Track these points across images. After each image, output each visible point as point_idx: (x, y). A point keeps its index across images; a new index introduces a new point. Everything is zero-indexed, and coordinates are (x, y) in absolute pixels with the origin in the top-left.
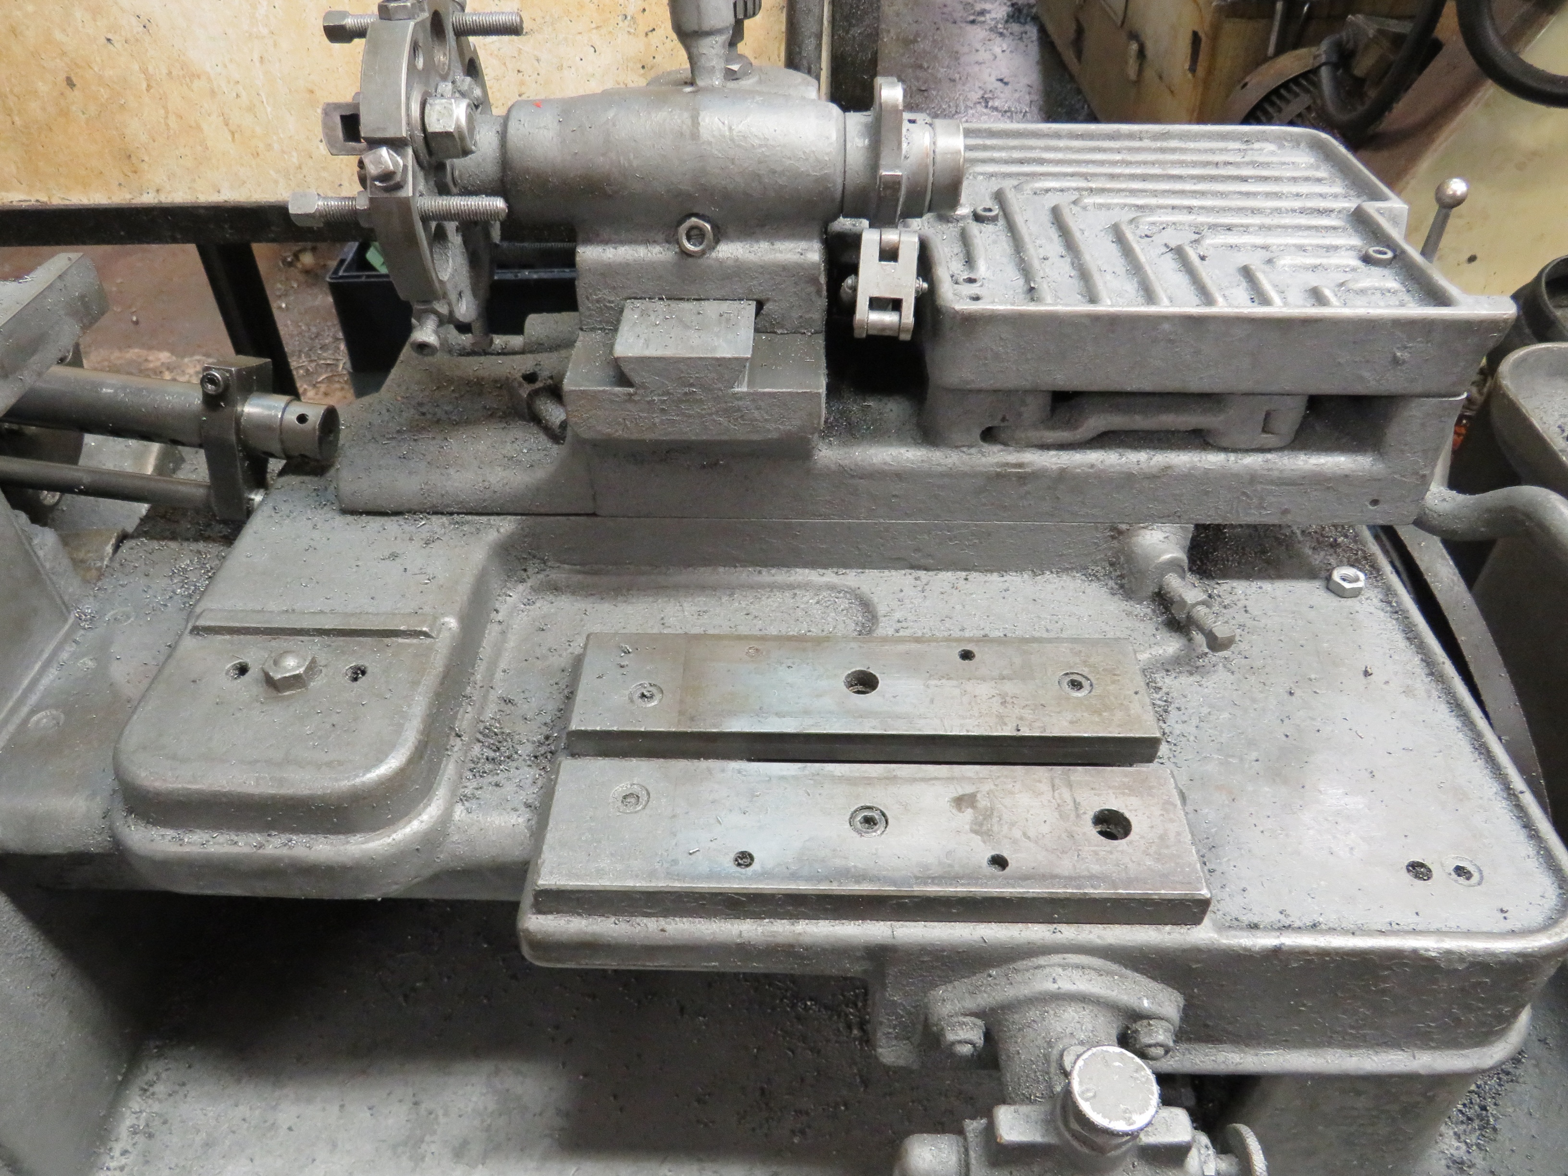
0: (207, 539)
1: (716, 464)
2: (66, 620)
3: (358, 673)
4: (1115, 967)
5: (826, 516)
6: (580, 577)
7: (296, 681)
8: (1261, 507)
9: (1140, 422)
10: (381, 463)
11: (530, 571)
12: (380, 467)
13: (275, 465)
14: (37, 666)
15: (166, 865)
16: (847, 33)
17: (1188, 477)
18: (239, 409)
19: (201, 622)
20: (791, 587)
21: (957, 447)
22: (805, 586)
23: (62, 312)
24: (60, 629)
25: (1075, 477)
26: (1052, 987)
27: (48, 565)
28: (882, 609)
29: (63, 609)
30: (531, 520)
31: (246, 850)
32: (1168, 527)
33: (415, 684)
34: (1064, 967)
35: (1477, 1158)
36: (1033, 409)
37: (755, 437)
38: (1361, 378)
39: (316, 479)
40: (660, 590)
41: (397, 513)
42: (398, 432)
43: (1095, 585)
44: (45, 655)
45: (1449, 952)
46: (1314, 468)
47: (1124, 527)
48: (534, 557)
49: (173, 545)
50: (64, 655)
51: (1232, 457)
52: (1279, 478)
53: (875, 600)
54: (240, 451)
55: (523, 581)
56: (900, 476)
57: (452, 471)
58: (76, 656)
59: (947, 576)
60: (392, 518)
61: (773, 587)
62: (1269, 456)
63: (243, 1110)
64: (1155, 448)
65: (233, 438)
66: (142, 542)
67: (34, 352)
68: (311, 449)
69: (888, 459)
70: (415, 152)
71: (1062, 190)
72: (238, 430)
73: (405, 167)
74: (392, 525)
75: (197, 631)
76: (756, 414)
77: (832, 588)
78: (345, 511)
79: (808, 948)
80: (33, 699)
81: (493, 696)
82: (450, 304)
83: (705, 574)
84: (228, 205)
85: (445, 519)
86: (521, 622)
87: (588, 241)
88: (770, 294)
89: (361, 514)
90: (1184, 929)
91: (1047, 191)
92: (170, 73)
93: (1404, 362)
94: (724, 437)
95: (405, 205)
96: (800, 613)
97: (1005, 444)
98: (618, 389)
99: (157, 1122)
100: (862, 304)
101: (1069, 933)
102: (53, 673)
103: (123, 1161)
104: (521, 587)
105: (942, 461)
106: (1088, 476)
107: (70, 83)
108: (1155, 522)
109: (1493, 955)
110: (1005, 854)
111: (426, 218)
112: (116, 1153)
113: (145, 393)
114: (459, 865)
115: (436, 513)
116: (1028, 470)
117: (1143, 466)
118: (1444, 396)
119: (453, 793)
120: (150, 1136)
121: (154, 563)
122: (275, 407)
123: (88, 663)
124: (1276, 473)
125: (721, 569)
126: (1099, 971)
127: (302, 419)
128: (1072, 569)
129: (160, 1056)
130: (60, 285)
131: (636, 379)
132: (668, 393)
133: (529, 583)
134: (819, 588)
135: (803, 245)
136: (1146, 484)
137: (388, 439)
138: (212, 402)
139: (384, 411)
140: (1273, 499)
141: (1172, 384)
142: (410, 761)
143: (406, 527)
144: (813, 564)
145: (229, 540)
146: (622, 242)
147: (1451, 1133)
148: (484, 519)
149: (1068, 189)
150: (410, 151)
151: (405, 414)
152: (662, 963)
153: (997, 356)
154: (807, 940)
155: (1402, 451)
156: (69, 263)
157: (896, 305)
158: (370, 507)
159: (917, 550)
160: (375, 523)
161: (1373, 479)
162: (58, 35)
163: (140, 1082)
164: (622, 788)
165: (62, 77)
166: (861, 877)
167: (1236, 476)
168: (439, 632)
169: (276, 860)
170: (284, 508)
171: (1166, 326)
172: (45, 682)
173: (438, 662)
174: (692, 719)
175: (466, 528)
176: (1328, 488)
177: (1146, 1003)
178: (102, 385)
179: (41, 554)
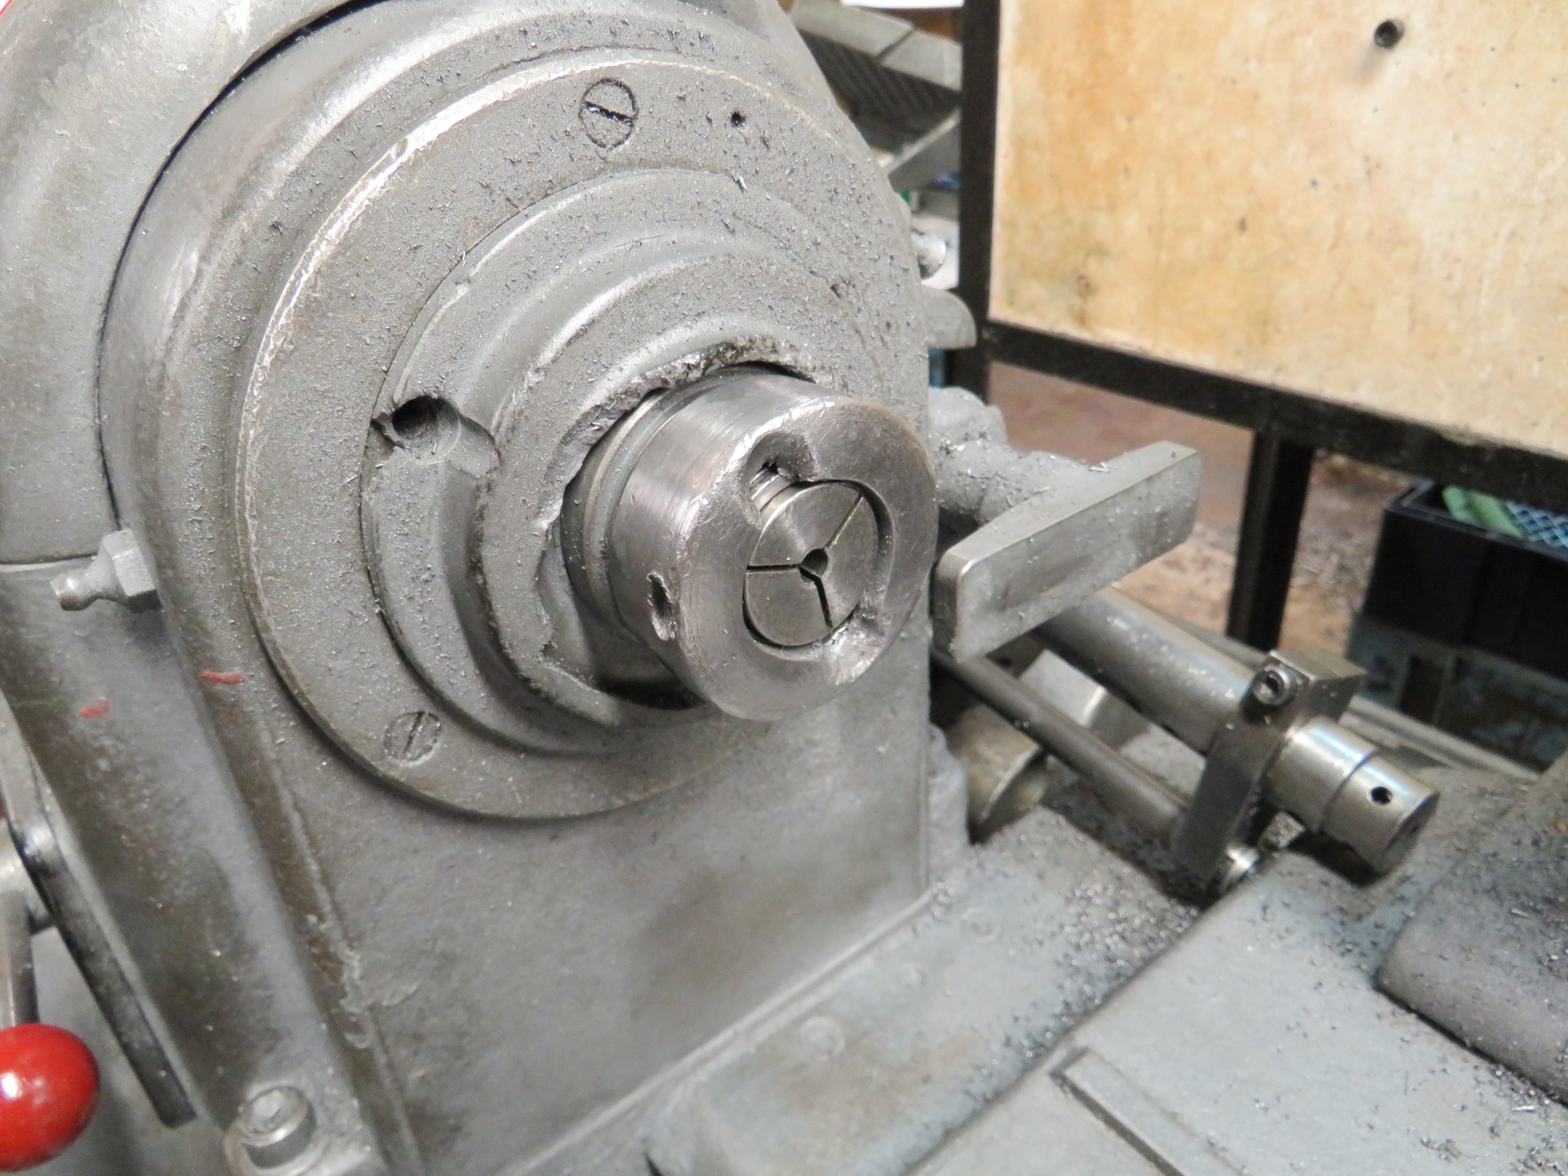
0: (1140, 865)
2: (918, 897)
10: (1497, 952)
12: (1493, 960)
14: (854, 948)
18: (1290, 734)
19: (1074, 1075)
23: (1125, 531)
24: (906, 906)
27: (935, 816)
29: (922, 881)
39: (1348, 887)
42: (1548, 901)
44: (871, 937)
49: (1092, 846)
50: (892, 944)
54: (1256, 794)
58: (904, 953)
60: (1467, 1054)
65: (1256, 775)
66: (1058, 821)
67: (1053, 584)
75: (1062, 1082)
78: (1380, 988)
80: (827, 991)
84: (1357, 408)
89: (1409, 1010)
92: (1370, 234)
102: (868, 962)
107: (1242, 225)
113: (1164, 649)
115: (1564, 1103)
121: (1057, 862)
122: (1342, 756)
127: (1380, 795)
130: (1143, 491)
137: (1524, 907)
138: (1254, 711)
139: (1527, 841)
143: (1489, 1092)
156: (1170, 461)
162: (1257, 169)
165: (1237, 216)
170: (1281, 918)
172: (853, 971)
178: (1116, 614)
179: (935, 798)
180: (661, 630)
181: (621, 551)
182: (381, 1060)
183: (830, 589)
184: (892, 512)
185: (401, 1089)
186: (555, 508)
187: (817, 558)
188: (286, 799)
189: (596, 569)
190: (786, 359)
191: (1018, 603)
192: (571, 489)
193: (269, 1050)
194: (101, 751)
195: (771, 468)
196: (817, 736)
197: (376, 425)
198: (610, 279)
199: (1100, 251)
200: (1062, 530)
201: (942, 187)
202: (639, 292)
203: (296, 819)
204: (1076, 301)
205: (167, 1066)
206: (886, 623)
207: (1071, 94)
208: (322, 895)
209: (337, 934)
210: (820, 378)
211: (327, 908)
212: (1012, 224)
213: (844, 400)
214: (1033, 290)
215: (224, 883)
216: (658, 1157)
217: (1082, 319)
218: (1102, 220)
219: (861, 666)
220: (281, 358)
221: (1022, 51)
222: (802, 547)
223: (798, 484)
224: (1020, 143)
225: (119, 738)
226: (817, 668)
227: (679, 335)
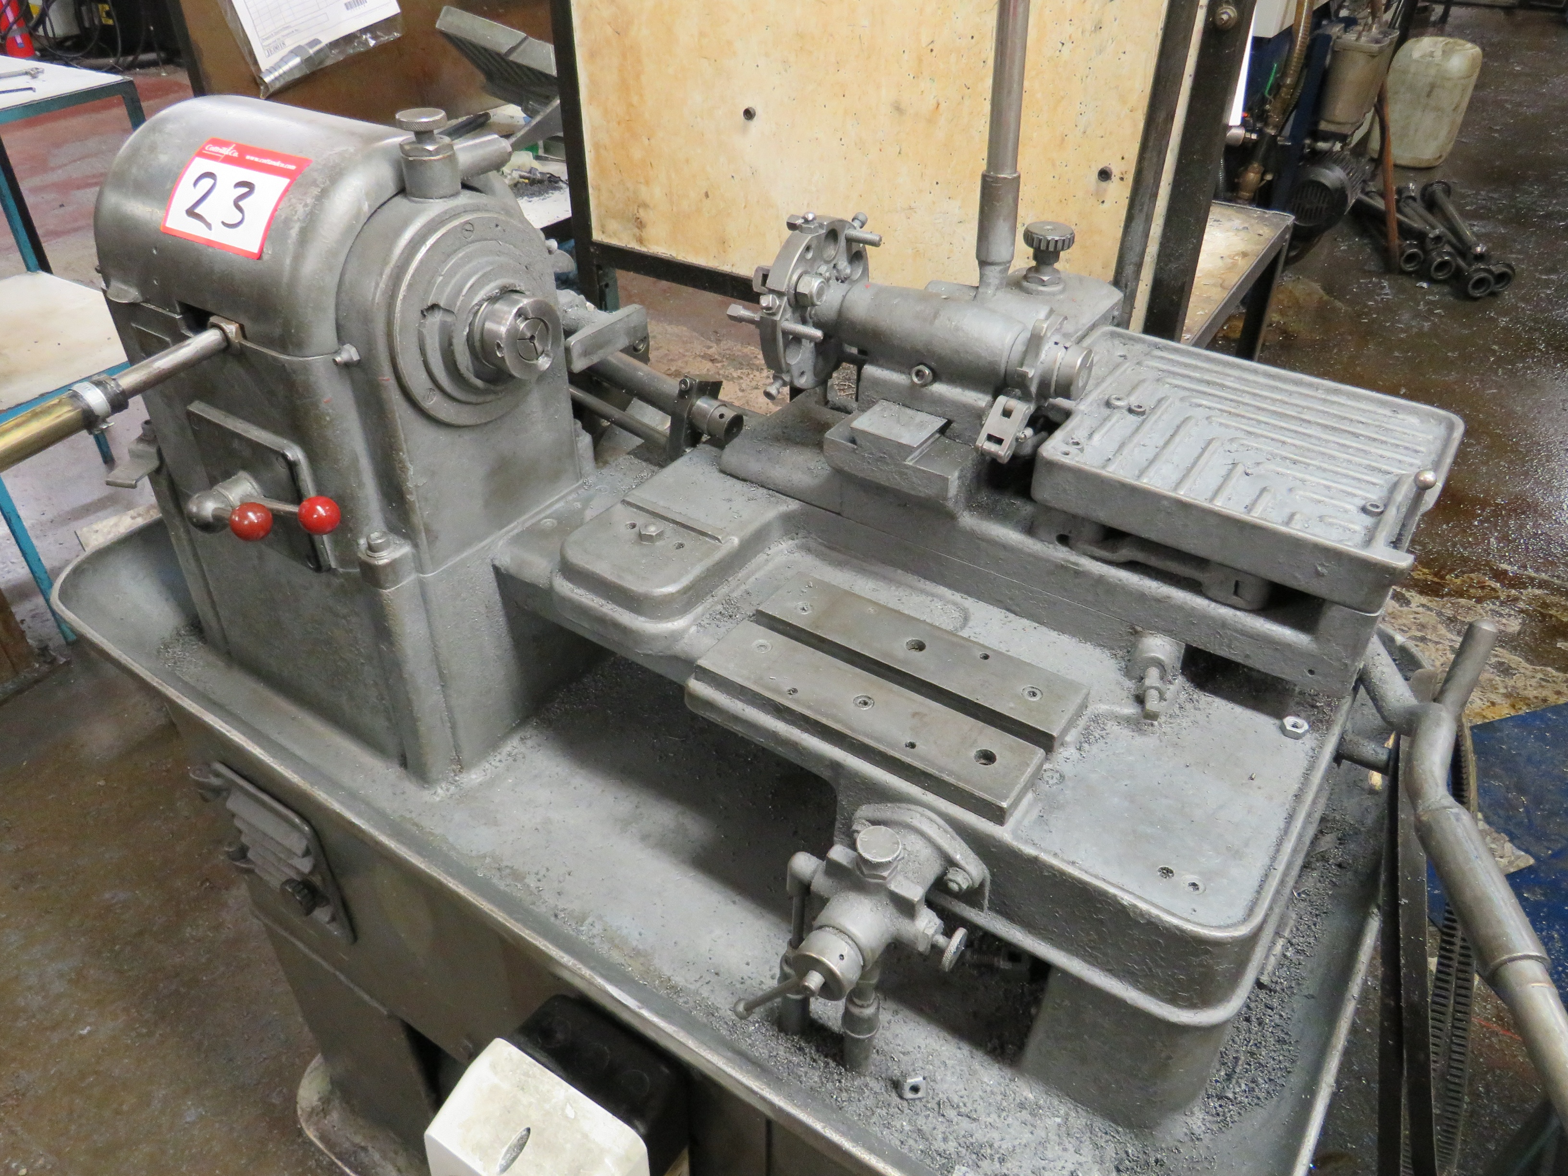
1: (905, 505)
2: (578, 481)
3: (681, 546)
4: (950, 830)
5: (962, 559)
6: (823, 548)
7: (650, 538)
8: (1229, 647)
9: (1153, 561)
10: (747, 451)
11: (800, 536)
12: (745, 453)
13: (705, 438)
14: (556, 497)
15: (565, 601)
16: (1167, 265)
17: (1180, 608)
18: (694, 400)
19: (628, 499)
20: (933, 595)
21: (1042, 541)
22: (941, 598)
23: (622, 332)
24: (573, 484)
25: (1108, 584)
26: (909, 820)
27: (581, 452)
28: (970, 624)
29: (579, 475)
30: (808, 507)
31: (597, 606)
32: (1167, 639)
33: (701, 560)
34: (922, 815)
35: (1207, 1138)
36: (1088, 532)
37: (913, 493)
38: (1295, 577)
39: (717, 451)
40: (862, 571)
41: (744, 480)
43: (1113, 661)
44: (562, 493)
45: (1135, 906)
46: (1267, 631)
47: (1139, 629)
48: (805, 528)
49: (644, 464)
50: (570, 498)
51: (1213, 605)
52: (1242, 630)
53: (972, 617)
54: (689, 426)
55: (793, 539)
56: (1005, 547)
57: (777, 466)
58: (575, 500)
59: (1025, 622)
60: (741, 482)
61: (922, 591)
62: (1238, 613)
63: (559, 769)
64: (1165, 582)
66: (631, 457)
67: (601, 349)
68: (720, 434)
69: (1000, 535)
70: (788, 299)
71: (1209, 408)
72: (689, 413)
73: (780, 306)
74: (739, 485)
75: (624, 502)
76: (915, 479)
77: (955, 604)
78: (723, 472)
79: (804, 749)
80: (548, 512)
81: (743, 587)
82: (792, 377)
83: (889, 571)
85: (765, 491)
86: (780, 559)
87: (872, 363)
88: (955, 418)
89: (728, 475)
90: (991, 824)
91: (1200, 406)
92: (758, 202)
93: (1323, 575)
94: (898, 488)
95: (774, 324)
96: (928, 610)
97: (1071, 548)
98: (850, 444)
99: (521, 756)
100: (983, 435)
101: (930, 798)
102: (562, 503)
103: (498, 764)
104: (790, 542)
105: (1031, 546)
106: (1117, 585)
107: (707, 195)
108: (1159, 632)
109: (1161, 920)
110: (917, 744)
111: (785, 333)
112: (497, 759)
114: (683, 656)
115: (762, 486)
116: (1081, 569)
117: (1153, 591)
118: (1355, 609)
119: (695, 620)
120: (515, 760)
121: (631, 469)
122: (712, 406)
123: (578, 505)
124: (1240, 626)
125: (899, 571)
126: (939, 827)
127: (722, 416)
128: (1104, 647)
129: (536, 728)
130: (626, 319)
131: (859, 442)
132: (871, 454)
133: (796, 541)
134: (948, 602)
135: (981, 396)
136: (1153, 603)
137: (757, 440)
138: (683, 394)
139: (766, 425)
140: (1238, 644)
141: (1169, 541)
142: (678, 592)
143: (744, 488)
144: (950, 586)
145: (662, 465)
146: (888, 368)
147: (1201, 1117)
148: (784, 497)
149: (1214, 409)
150: (786, 299)
151: (776, 430)
152: (738, 729)
153: (1065, 490)
154: (805, 743)
155: (1329, 641)
157: (999, 441)
158: (733, 473)
159: (1011, 599)
160: (732, 481)
161: (1310, 655)
162: (709, 169)
163: (521, 734)
164: (761, 641)
165: (704, 191)
166: (838, 721)
167: (1213, 619)
168: (726, 542)
169: (605, 615)
170: (698, 460)
171: (1165, 503)
172: (557, 506)
173: (718, 556)
174: (817, 627)
175: (772, 499)
176: (1277, 649)
177: (958, 857)
179: (579, 445)
180: (499, 355)
181: (486, 337)
182: (417, 505)
183: (537, 344)
184: (550, 326)
185: (422, 517)
186: (467, 330)
187: (532, 338)
188: (397, 415)
189: (477, 344)
190: (518, 289)
191: (590, 354)
192: (470, 325)
193: (367, 525)
194: (328, 414)
195: (520, 316)
196: (534, 410)
197: (422, 312)
198: (474, 273)
199: (644, 205)
200: (600, 332)
201: (557, 139)
202: (483, 276)
203: (399, 421)
204: (636, 230)
205: (324, 545)
206: (552, 355)
207: (619, 123)
208: (404, 446)
209: (407, 459)
210: (527, 293)
211: (405, 450)
212: (598, 189)
213: (536, 299)
214: (613, 225)
215: (358, 461)
216: (497, 563)
217: (641, 241)
218: (643, 189)
219: (547, 366)
220: (405, 297)
221: (591, 98)
222: (529, 335)
223: (526, 319)
224: (597, 146)
225: (334, 409)
226: (535, 366)
227: (493, 285)
